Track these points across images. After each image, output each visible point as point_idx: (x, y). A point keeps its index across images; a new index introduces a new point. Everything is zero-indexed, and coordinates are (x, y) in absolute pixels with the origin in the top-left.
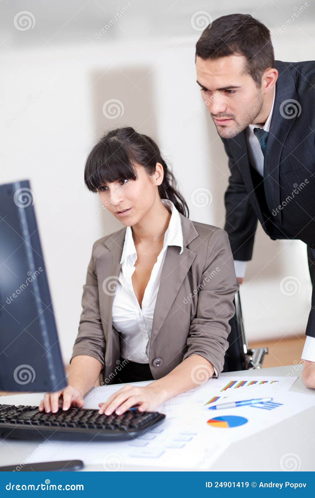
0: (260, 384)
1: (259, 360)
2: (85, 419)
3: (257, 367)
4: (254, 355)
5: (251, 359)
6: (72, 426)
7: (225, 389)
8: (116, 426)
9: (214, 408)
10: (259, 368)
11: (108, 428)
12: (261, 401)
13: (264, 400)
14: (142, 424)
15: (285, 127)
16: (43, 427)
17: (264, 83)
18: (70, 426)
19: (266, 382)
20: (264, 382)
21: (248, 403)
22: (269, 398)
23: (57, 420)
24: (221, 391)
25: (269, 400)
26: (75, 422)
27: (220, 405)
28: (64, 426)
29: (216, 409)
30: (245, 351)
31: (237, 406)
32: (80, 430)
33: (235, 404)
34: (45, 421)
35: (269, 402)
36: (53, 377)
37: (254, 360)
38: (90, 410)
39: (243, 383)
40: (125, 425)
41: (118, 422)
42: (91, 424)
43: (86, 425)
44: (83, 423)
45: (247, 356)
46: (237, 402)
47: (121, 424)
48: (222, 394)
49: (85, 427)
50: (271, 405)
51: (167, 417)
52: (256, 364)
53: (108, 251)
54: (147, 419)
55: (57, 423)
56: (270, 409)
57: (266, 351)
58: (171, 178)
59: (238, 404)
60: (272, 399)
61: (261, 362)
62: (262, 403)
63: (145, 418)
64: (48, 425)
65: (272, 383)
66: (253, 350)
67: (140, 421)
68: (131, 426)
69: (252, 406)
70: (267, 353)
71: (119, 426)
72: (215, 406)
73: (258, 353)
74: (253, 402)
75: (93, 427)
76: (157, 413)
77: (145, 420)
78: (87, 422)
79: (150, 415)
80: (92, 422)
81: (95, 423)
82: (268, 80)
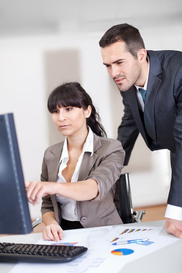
0: (142, 231)
1: (140, 217)
2: (42, 250)
3: (139, 221)
4: (137, 215)
5: (135, 217)
6: (34, 254)
7: (122, 234)
8: (60, 254)
9: (115, 244)
10: (140, 222)
11: (55, 255)
12: (142, 240)
13: (144, 240)
14: (74, 253)
15: (155, 87)
16: (17, 255)
17: (139, 57)
18: (33, 254)
19: (146, 230)
20: (144, 230)
21: (134, 241)
22: (146, 239)
23: (26, 251)
24: (120, 235)
25: (147, 240)
26: (36, 252)
27: (119, 242)
28: (29, 254)
29: (116, 245)
30: (132, 213)
31: (128, 243)
32: (38, 256)
33: (127, 242)
34: (19, 252)
35: (146, 241)
36: (25, 226)
37: (137, 218)
38: (40, 245)
39: (132, 231)
40: (65, 254)
41: (61, 252)
42: (45, 253)
43: (42, 254)
44: (40, 253)
45: (133, 215)
46: (128, 241)
47: (62, 253)
48: (120, 237)
49: (41, 255)
50: (148, 243)
51: (89, 249)
52: (138, 220)
53: (53, 155)
54: (77, 250)
55: (26, 253)
56: (147, 245)
57: (144, 212)
58: (97, 116)
59: (129, 242)
60: (148, 239)
61: (141, 218)
62: (142, 242)
63: (76, 250)
64: (20, 253)
65: (149, 230)
66: (136, 212)
67: (73, 251)
68: (68, 255)
69: (137, 243)
70: (144, 214)
71: (61, 254)
72: (116, 243)
73: (139, 213)
74: (137, 241)
75: (46, 255)
76: (83, 247)
77: (76, 251)
78: (43, 252)
79: (79, 248)
80: (46, 252)
81: (48, 253)
82: (142, 56)
